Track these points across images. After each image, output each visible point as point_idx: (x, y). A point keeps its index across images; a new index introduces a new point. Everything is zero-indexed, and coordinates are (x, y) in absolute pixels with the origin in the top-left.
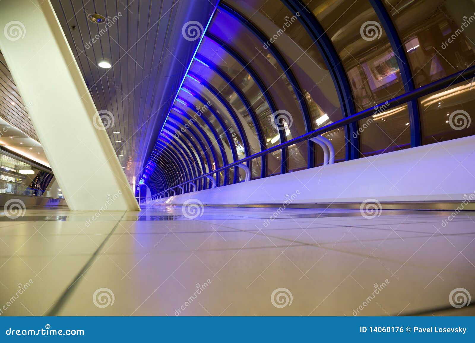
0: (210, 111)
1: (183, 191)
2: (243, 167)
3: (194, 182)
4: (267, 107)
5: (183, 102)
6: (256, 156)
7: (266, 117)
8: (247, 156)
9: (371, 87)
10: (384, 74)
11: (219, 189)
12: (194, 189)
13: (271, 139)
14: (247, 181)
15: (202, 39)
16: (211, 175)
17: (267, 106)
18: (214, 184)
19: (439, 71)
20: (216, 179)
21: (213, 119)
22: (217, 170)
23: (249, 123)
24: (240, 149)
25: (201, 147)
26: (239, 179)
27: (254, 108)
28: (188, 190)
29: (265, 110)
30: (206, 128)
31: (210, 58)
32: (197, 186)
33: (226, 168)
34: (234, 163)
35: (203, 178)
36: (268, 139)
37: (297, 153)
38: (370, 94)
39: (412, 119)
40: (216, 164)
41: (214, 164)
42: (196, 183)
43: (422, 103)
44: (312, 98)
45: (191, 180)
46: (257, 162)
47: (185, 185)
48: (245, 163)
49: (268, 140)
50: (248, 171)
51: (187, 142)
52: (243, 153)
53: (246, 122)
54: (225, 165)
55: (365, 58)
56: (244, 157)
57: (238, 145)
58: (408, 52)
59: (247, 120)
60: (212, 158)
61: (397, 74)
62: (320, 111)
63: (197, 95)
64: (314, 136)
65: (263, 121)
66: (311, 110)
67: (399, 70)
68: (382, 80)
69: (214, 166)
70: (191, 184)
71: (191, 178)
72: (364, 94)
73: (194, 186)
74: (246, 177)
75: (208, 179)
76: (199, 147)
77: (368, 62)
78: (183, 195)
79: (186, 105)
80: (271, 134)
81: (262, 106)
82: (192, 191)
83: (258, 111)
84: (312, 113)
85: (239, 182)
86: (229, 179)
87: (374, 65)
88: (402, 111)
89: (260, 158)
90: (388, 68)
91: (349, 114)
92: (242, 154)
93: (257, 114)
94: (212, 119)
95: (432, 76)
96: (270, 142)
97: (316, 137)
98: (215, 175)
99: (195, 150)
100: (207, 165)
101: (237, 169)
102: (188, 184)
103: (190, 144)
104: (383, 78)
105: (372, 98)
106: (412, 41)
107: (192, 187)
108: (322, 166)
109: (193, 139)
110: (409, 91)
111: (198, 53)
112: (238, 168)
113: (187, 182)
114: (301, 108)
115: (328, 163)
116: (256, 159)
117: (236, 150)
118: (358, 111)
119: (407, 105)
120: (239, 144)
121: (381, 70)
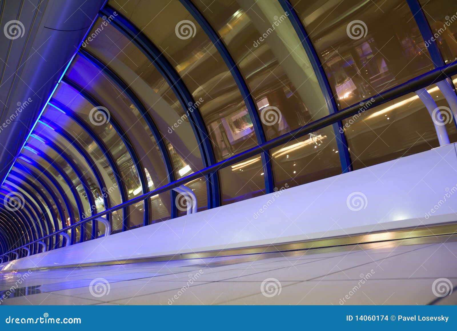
0: (66, 161)
1: (29, 253)
2: (102, 221)
3: (43, 241)
4: (129, 158)
5: (33, 150)
6: (117, 208)
7: (128, 168)
8: (107, 209)
9: (229, 140)
10: (241, 128)
11: (75, 246)
12: (44, 249)
13: (134, 191)
14: (107, 235)
15: (59, 84)
16: (65, 232)
17: (129, 156)
18: (68, 242)
19: (286, 127)
20: (71, 237)
21: (69, 170)
22: (72, 226)
23: (110, 175)
24: (99, 202)
25: (53, 200)
26: (98, 234)
27: (115, 158)
28: (36, 250)
29: (128, 161)
30: (60, 179)
31: (68, 105)
32: (47, 246)
33: (84, 222)
34: (92, 217)
35: (55, 235)
36: (130, 190)
37: (160, 205)
38: (229, 146)
39: (266, 170)
40: (71, 220)
41: (69, 219)
42: (46, 243)
43: (273, 155)
44: (174, 149)
45: (39, 238)
46: (118, 215)
47: (31, 246)
48: (104, 216)
49: (130, 192)
50: (108, 225)
51: (37, 196)
52: (103, 206)
53: (106, 173)
54: (82, 219)
55: (223, 113)
56: (104, 210)
57: (97, 198)
58: (259, 109)
59: (108, 171)
60: (66, 213)
61: (252, 128)
62: (183, 162)
63: (50, 143)
64: (177, 186)
65: (124, 171)
66: (173, 161)
67: (252, 125)
68: (239, 133)
69: (69, 221)
70: (40, 243)
71: (40, 237)
72: (224, 146)
73: (44, 245)
74: (106, 231)
75: (61, 237)
76: (51, 200)
77: (227, 118)
78: (29, 258)
79: (37, 154)
80: (133, 186)
81: (124, 156)
82: (40, 251)
83: (119, 162)
84: (174, 164)
85: (97, 237)
86: (87, 234)
87: (232, 120)
88: (257, 162)
89: (121, 211)
90: (244, 123)
91: (210, 164)
92: (101, 206)
93: (118, 165)
94: (67, 170)
95: (280, 131)
96: (132, 193)
97: (179, 187)
98: (70, 231)
99: (46, 204)
100: (61, 220)
101: (95, 223)
102: (35, 245)
103: (40, 198)
104: (240, 132)
105: (231, 150)
106: (262, 100)
107: (41, 247)
108: (186, 215)
109: (44, 192)
110: (262, 143)
111: (53, 98)
112: (97, 221)
113: (35, 241)
114: (163, 158)
115: (192, 213)
116: (117, 212)
117: (95, 203)
118: (217, 162)
119: (260, 157)
120: (99, 196)
121: (238, 124)
